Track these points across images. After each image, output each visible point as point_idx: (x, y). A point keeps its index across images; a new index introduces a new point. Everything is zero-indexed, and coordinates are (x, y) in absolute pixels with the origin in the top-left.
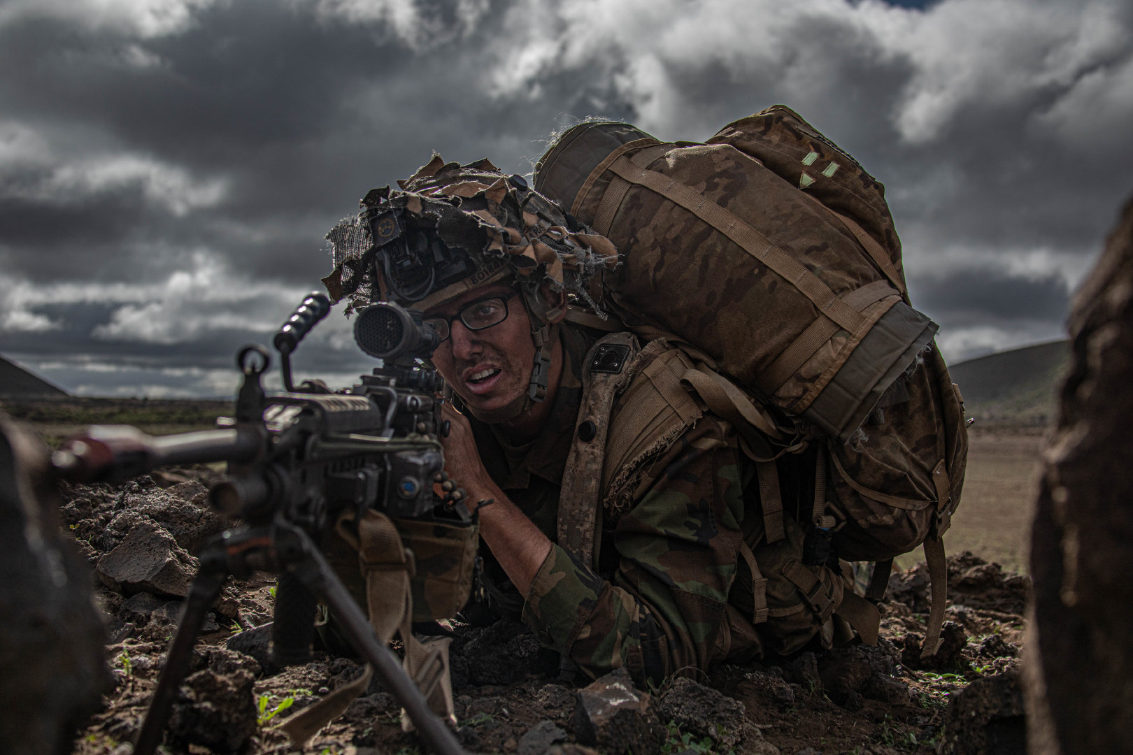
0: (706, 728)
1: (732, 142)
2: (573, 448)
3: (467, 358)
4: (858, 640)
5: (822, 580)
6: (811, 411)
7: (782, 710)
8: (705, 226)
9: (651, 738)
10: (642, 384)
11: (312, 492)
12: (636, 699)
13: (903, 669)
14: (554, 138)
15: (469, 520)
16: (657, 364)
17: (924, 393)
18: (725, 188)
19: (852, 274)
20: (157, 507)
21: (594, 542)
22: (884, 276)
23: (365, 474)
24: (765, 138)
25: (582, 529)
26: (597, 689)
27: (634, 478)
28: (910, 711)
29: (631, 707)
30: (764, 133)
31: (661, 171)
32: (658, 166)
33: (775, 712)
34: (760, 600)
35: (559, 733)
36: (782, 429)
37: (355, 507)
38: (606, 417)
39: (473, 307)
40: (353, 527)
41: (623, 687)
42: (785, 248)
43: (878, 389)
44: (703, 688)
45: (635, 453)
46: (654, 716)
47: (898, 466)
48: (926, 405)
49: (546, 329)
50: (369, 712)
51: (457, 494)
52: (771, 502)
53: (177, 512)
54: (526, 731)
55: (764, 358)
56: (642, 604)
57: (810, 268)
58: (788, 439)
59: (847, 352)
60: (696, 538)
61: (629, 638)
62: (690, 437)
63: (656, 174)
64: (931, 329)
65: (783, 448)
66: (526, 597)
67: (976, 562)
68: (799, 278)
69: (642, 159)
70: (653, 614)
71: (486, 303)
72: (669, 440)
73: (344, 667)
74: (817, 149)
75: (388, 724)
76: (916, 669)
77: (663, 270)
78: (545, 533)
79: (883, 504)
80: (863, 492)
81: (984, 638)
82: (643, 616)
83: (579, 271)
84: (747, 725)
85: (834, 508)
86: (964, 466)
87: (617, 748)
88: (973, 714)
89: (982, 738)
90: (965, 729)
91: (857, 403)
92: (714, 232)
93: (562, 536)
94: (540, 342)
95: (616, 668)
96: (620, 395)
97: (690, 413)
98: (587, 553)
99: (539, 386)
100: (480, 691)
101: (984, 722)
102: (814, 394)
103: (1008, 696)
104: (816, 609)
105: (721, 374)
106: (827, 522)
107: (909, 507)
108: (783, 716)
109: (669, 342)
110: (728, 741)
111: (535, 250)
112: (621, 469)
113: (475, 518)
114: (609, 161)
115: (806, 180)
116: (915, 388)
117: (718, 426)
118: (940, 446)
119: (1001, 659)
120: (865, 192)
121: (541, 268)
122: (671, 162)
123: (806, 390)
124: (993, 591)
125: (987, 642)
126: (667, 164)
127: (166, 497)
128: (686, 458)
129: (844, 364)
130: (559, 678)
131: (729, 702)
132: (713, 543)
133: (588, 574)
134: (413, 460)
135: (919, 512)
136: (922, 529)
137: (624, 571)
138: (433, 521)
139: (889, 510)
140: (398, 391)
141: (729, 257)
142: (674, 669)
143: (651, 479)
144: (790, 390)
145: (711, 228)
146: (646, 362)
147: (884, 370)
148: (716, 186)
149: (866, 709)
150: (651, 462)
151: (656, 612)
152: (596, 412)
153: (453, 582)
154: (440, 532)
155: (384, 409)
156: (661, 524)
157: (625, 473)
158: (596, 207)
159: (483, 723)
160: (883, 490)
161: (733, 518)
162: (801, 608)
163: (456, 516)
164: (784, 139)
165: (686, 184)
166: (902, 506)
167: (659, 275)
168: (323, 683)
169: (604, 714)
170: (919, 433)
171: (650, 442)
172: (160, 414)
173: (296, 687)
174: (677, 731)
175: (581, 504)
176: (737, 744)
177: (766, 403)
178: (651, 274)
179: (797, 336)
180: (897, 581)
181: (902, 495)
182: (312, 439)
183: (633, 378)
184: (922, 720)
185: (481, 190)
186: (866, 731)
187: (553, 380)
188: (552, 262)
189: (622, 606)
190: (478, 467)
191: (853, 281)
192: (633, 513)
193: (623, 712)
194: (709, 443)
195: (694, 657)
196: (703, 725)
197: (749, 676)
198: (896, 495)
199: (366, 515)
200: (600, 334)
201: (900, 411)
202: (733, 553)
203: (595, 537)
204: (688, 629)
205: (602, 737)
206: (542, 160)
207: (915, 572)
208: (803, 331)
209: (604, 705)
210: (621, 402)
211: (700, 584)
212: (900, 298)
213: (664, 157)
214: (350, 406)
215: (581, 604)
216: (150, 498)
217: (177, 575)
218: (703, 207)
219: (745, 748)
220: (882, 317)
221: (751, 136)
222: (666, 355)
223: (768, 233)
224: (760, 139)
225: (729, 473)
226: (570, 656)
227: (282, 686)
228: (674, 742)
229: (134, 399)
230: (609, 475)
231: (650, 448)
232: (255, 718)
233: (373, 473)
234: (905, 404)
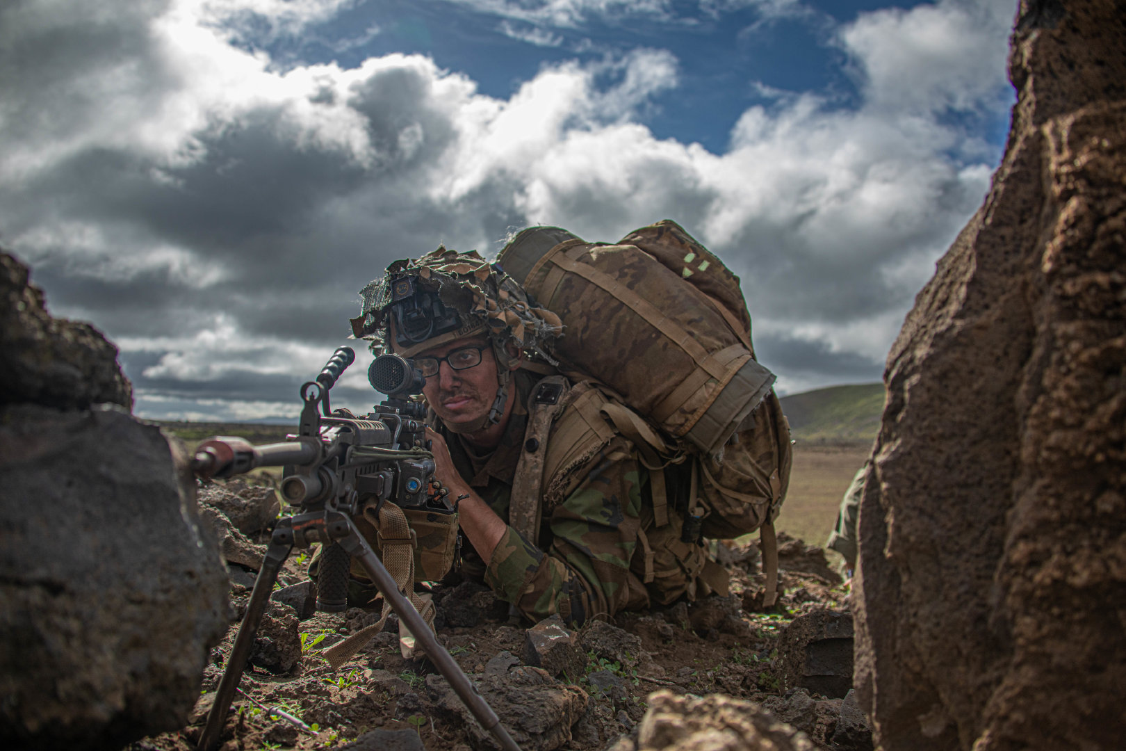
0: (615, 655)
1: (636, 243)
2: (521, 457)
3: (450, 389)
4: (714, 594)
5: (693, 551)
6: (690, 434)
7: (664, 642)
8: (618, 302)
9: (578, 663)
10: (571, 414)
11: (348, 488)
12: (567, 635)
13: (743, 613)
14: (511, 238)
15: (452, 509)
16: (583, 399)
17: (765, 423)
18: (633, 276)
19: (719, 339)
20: (215, 499)
21: (536, 525)
22: (740, 341)
23: (384, 475)
24: (658, 242)
25: (527, 515)
26: (540, 629)
27: (565, 481)
28: (752, 640)
29: (564, 641)
30: (658, 238)
31: (587, 263)
32: (584, 259)
33: (660, 644)
34: (649, 567)
35: (514, 660)
36: (668, 446)
37: (377, 499)
38: (546, 436)
39: (457, 354)
40: (375, 513)
41: (558, 628)
42: (674, 320)
43: (736, 420)
44: (613, 628)
45: (567, 462)
46: (580, 647)
47: (747, 473)
48: (766, 431)
49: (508, 372)
50: (377, 646)
51: (443, 491)
52: (659, 498)
53: (229, 503)
54: (489, 659)
55: (658, 397)
56: (570, 569)
57: (691, 334)
58: (673, 454)
59: (716, 394)
60: (608, 523)
61: (561, 593)
62: (605, 452)
63: (584, 265)
64: (771, 378)
65: (668, 460)
66: (488, 563)
67: (788, 539)
68: (683, 341)
69: (574, 253)
70: (577, 576)
71: (467, 352)
72: (591, 453)
73: (357, 614)
74: (695, 251)
75: (391, 654)
76: (751, 612)
77: (588, 333)
78: (503, 519)
79: (737, 500)
80: (723, 491)
81: (794, 590)
82: (571, 578)
83: (534, 334)
84: (642, 653)
85: (702, 502)
86: (789, 473)
87: (555, 670)
88: (797, 639)
89: (803, 655)
90: (791, 649)
91: (722, 429)
92: (624, 308)
93: (512, 520)
94: (503, 382)
95: (552, 614)
96: (556, 420)
97: (606, 434)
98: (530, 532)
99: (497, 412)
100: (453, 631)
101: (805, 645)
102: (693, 422)
103: (821, 626)
104: (688, 571)
105: (627, 406)
106: (699, 512)
107: (754, 502)
108: (666, 646)
109: (591, 384)
110: (630, 664)
111: (506, 315)
112: (557, 474)
113: (456, 509)
114: (550, 254)
115: (687, 272)
116: (759, 419)
117: (626, 444)
118: (775, 459)
119: (806, 604)
120: (727, 282)
121: (508, 329)
122: (594, 256)
123: (687, 420)
124: (799, 558)
125: (797, 593)
126: (591, 257)
127: (221, 492)
128: (603, 467)
129: (714, 402)
130: (509, 622)
131: (630, 637)
132: (620, 526)
133: (532, 548)
134: (416, 465)
135: (760, 505)
136: (762, 517)
137: (557, 545)
138: (426, 510)
139: (740, 503)
140: (402, 418)
141: (635, 325)
142: (592, 615)
143: (578, 481)
144: (676, 419)
145: (622, 304)
146: (574, 397)
147: (741, 407)
148: (626, 274)
149: (721, 640)
150: (578, 469)
151: (580, 575)
152: (538, 431)
153: (441, 553)
154: (432, 518)
155: (393, 430)
156: (584, 513)
157: (559, 477)
158: (540, 287)
159: (459, 653)
160: (737, 490)
161: (634, 510)
162: (678, 570)
163: (443, 506)
164: (672, 243)
165: (606, 272)
166: (749, 501)
167: (585, 336)
168: (342, 625)
169: (546, 646)
170: (762, 450)
171: (578, 454)
172: (198, 433)
173: (324, 628)
174: (595, 657)
175: (527, 498)
176: (636, 665)
177: (659, 430)
178: (579, 336)
179: (682, 381)
180: (736, 553)
181: (750, 493)
182: (350, 449)
183: (565, 409)
184: (759, 646)
185: (471, 270)
186: (721, 654)
187: (507, 410)
188: (517, 326)
189: (556, 570)
190: (453, 470)
191: (720, 344)
192: (565, 504)
193: (559, 645)
194: (619, 456)
195: (606, 607)
196: (613, 653)
197: (642, 619)
198: (745, 493)
199: (384, 505)
200: (541, 376)
201: (748, 434)
202: (634, 534)
203: (536, 520)
204: (602, 587)
205: (544, 662)
206: (502, 252)
207: (750, 547)
208: (686, 378)
209: (545, 640)
210: (557, 425)
211: (611, 555)
212: (750, 357)
213: (589, 253)
214: (373, 427)
215: (527, 569)
216: (210, 492)
217: (233, 547)
218: (617, 289)
219: (641, 668)
220: (740, 370)
221: (649, 240)
222: (588, 393)
223: (662, 309)
224: (655, 242)
225: (632, 477)
226: (519, 606)
227: (314, 627)
228: (594, 665)
229: (179, 422)
230: (548, 478)
231: (578, 458)
232: (300, 648)
233: (389, 474)
234: (752, 431)
